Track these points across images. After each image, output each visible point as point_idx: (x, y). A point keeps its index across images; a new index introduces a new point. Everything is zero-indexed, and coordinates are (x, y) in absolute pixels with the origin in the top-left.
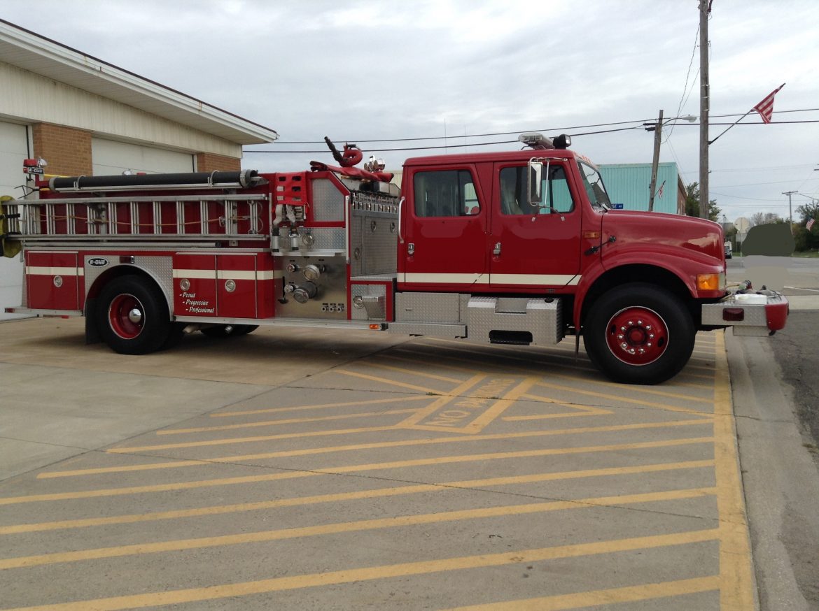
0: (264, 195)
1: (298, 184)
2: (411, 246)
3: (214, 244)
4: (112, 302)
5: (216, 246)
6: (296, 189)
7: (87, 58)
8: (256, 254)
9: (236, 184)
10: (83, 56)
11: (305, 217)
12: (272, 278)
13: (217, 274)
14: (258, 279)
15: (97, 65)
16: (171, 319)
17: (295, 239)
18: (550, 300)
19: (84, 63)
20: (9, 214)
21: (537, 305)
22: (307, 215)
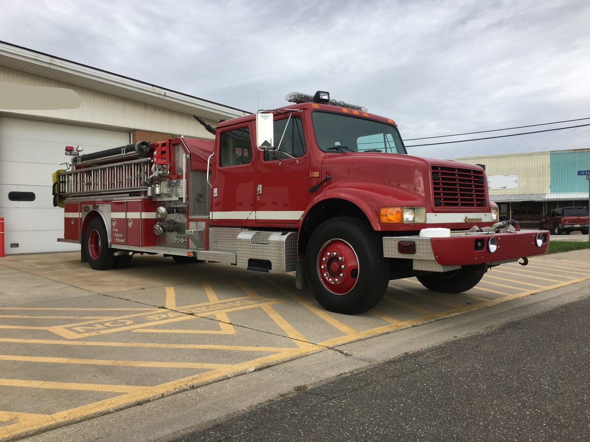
0: (149, 158)
1: (164, 149)
2: (216, 190)
3: (128, 195)
4: (90, 234)
5: (130, 196)
6: (163, 152)
7: (155, 88)
8: (141, 200)
9: (134, 152)
10: (151, 87)
11: (168, 173)
12: (155, 218)
13: (126, 215)
14: (142, 218)
15: (162, 92)
16: (109, 246)
17: (157, 188)
18: (285, 233)
19: (153, 91)
20: (61, 180)
21: (277, 237)
22: (170, 171)
